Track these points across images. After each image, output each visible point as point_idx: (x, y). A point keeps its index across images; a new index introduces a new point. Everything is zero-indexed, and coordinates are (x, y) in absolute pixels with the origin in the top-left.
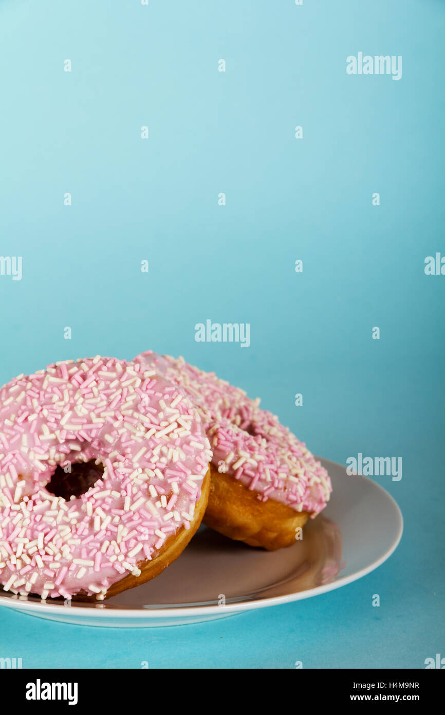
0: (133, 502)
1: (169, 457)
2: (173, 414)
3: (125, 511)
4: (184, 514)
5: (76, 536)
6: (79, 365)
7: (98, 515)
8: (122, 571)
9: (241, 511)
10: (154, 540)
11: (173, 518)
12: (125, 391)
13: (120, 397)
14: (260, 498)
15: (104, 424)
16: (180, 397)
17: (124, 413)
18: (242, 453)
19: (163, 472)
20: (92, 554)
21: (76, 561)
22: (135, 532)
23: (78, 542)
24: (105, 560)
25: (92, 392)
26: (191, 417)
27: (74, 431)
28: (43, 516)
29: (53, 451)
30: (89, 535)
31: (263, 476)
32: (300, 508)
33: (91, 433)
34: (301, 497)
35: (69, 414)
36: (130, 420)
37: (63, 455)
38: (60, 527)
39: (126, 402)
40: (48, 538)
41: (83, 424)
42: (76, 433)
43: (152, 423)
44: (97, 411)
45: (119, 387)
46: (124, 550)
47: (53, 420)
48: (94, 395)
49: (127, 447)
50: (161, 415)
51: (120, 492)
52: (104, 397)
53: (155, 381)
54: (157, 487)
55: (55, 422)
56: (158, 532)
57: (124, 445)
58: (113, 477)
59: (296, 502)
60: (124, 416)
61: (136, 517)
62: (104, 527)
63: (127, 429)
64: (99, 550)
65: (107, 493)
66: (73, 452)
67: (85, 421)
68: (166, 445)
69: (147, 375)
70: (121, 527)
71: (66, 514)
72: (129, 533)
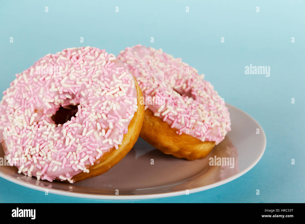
0: (87, 131)
1: (111, 108)
2: (118, 83)
3: (83, 136)
4: (115, 141)
5: (55, 148)
6: (77, 51)
7: (68, 137)
8: (76, 170)
9: (167, 139)
10: (95, 154)
11: (108, 142)
12: (96, 67)
13: (93, 70)
14: (177, 132)
15: (82, 85)
16: (125, 73)
17: (93, 80)
18: (168, 106)
19: (107, 116)
20: (61, 159)
21: (53, 162)
22: (85, 149)
23: (56, 151)
24: (68, 162)
25: (80, 67)
26: (129, 86)
27: (67, 88)
28: (42, 134)
29: (56, 97)
30: (62, 147)
31: (179, 121)
32: (203, 140)
33: (75, 89)
34: (204, 134)
35: (66, 78)
36: (95, 84)
37: (62, 101)
38: (49, 142)
39: (95, 74)
40: (41, 147)
41: (72, 84)
42: (68, 89)
43: (106, 87)
44: (80, 78)
45: (94, 65)
46: (78, 158)
47: (57, 80)
48: (80, 68)
49: (90, 100)
50: (112, 83)
51: (82, 125)
52: (85, 70)
53: (113, 63)
54: (102, 124)
55: (58, 82)
56: (98, 150)
57: (89, 98)
58: (80, 115)
59: (200, 136)
60: (92, 82)
61: (87, 140)
62: (71, 144)
63: (93, 89)
64: (66, 157)
65: (75, 125)
66: (68, 99)
67: (73, 83)
68: (111, 100)
69: (111, 59)
70: (79, 145)
71: (53, 135)
72: (82, 148)
